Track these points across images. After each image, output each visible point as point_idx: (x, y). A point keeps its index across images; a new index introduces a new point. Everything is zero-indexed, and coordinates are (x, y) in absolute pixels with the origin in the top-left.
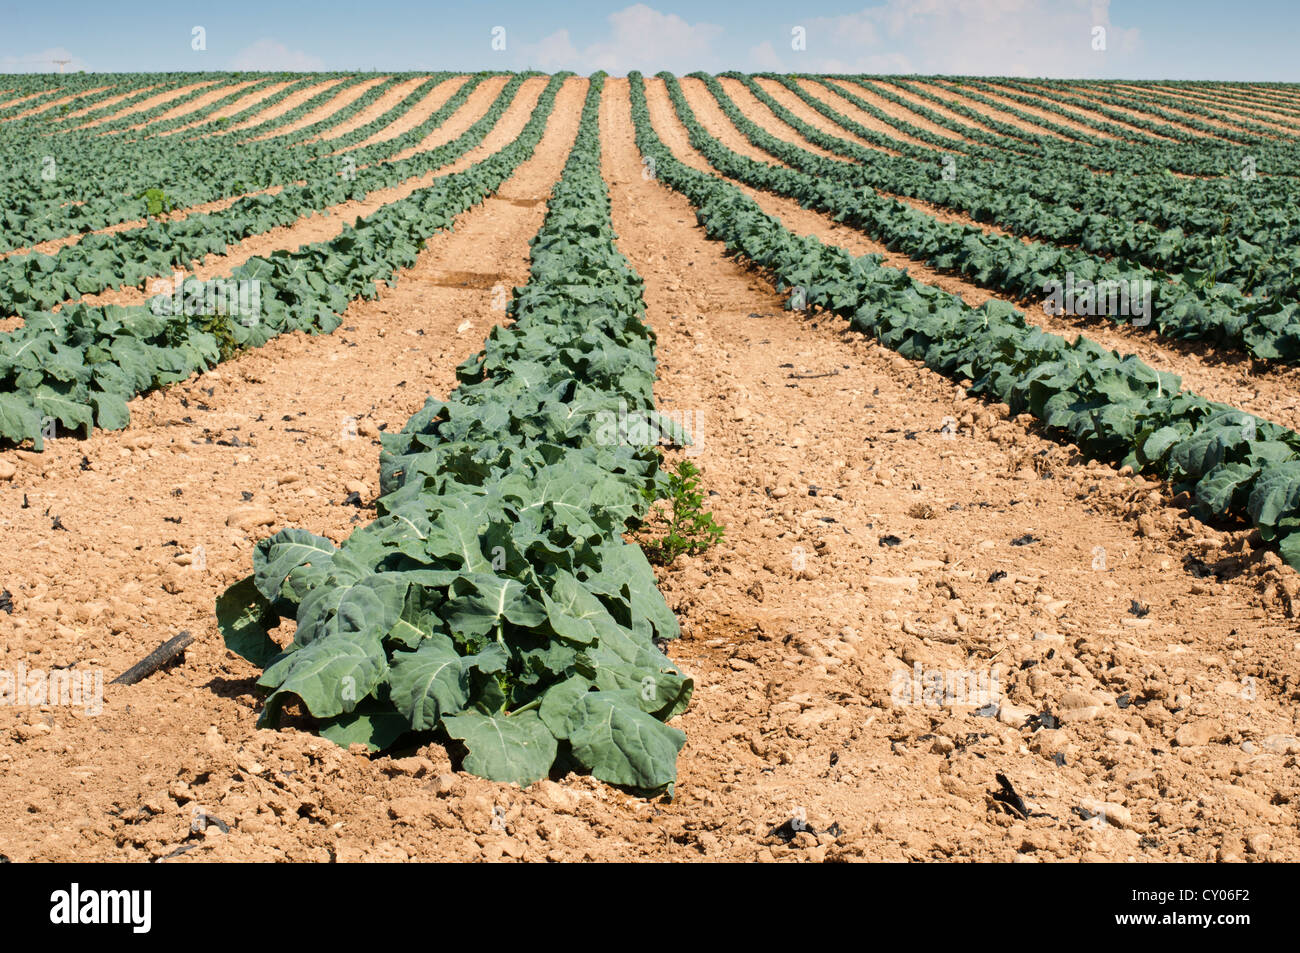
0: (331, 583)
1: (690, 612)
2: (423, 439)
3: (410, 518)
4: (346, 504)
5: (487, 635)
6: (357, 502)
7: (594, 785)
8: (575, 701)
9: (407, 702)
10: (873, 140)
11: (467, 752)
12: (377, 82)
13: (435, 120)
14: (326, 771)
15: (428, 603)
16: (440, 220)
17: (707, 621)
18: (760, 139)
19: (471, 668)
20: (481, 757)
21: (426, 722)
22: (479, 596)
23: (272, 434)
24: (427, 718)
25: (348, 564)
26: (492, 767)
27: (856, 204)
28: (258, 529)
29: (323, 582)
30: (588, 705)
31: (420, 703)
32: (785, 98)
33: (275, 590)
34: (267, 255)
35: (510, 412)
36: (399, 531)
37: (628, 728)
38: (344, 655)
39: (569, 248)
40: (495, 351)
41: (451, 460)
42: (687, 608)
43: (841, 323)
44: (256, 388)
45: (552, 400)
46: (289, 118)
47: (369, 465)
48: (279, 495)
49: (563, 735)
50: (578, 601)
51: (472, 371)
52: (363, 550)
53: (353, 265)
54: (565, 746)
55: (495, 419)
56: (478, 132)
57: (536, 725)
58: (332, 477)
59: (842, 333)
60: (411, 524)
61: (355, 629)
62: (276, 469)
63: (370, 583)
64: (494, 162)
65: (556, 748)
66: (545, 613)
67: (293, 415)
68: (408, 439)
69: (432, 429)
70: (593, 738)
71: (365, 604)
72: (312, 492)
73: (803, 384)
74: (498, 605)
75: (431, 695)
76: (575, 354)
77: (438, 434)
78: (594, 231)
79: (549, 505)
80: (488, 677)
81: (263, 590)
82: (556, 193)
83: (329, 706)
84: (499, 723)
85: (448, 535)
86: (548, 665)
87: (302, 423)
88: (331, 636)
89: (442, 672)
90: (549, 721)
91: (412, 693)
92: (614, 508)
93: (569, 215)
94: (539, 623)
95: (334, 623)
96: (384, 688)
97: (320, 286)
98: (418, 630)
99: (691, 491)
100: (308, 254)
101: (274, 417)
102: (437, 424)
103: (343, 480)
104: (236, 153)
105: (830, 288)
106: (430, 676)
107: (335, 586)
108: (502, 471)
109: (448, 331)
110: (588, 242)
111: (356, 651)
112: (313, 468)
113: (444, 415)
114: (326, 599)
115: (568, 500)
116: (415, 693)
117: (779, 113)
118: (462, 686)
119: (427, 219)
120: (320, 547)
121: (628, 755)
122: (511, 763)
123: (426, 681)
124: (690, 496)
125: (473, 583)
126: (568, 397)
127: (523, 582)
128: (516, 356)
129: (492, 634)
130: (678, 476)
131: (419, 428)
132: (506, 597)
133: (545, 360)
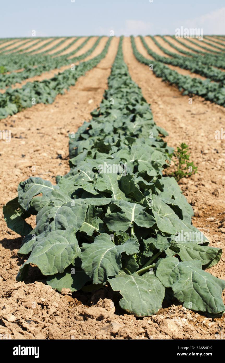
0: (52, 204)
1: (196, 204)
2: (83, 136)
3: (85, 171)
4: (57, 158)
5: (127, 232)
6: (61, 158)
7: (185, 312)
8: (173, 268)
9: (90, 269)
10: (197, 52)
11: (121, 297)
12: (63, 39)
13: (79, 49)
14: (50, 313)
15: (96, 214)
16: (81, 73)
17: (203, 208)
18: (167, 52)
19: (122, 253)
20: (129, 300)
21: (100, 280)
22: (122, 213)
23: (33, 135)
24: (100, 278)
25: (59, 195)
26: (134, 304)
27: (197, 68)
28: (26, 169)
29: (47, 204)
30: (180, 270)
31: (96, 271)
32: (172, 41)
33: (27, 205)
34: (33, 82)
35: (113, 126)
36: (81, 177)
37: (201, 282)
38: (58, 243)
39: (119, 79)
40: (103, 107)
41: (96, 144)
42: (195, 203)
43: (201, 99)
44: (29, 120)
45: (128, 121)
46: (39, 49)
47: (64, 144)
48: (34, 156)
49: (168, 285)
50: (162, 209)
51: (96, 113)
52: (65, 187)
53: (58, 85)
54: (169, 291)
55: (108, 128)
56: (90, 51)
57: (154, 280)
58: (52, 149)
59: (203, 101)
60: (86, 174)
61: (63, 228)
62: (34, 146)
63: (69, 205)
64: (95, 59)
65: (164, 292)
66: (155, 221)
67: (39, 128)
68: (78, 136)
69: (86, 132)
70: (184, 287)
71: (68, 216)
72: (45, 154)
73: (196, 116)
74: (131, 217)
75: (102, 266)
76: (131, 107)
77: (88, 134)
78: (126, 75)
79: (136, 161)
80: (130, 257)
81: (22, 205)
82: (113, 66)
83: (51, 269)
84: (136, 280)
85: (105, 181)
86: (157, 247)
87: (43, 131)
88: (52, 232)
89: (107, 254)
90: (161, 279)
91: (92, 265)
92: (158, 161)
93: (117, 71)
94: (152, 226)
95: (53, 224)
96: (78, 261)
97: (48, 90)
98: (92, 226)
99: (185, 154)
100: (45, 82)
101: (34, 129)
102: (88, 130)
103: (56, 150)
104: (25, 58)
105: (197, 89)
106: (101, 256)
107: (53, 206)
108: (117, 148)
109: (86, 103)
110: (124, 78)
111: (63, 241)
112: (46, 146)
113: (90, 127)
114: (49, 212)
115: (143, 159)
116: (94, 265)
117: (171, 45)
118: (118, 262)
119: (78, 73)
120: (47, 185)
121: (202, 296)
122: (144, 302)
123: (99, 259)
124: (185, 156)
125: (119, 206)
126: (133, 120)
127: (143, 205)
128: (110, 108)
129: (129, 231)
130: (181, 148)
131: (82, 132)
132: (135, 213)
133: (120, 109)
